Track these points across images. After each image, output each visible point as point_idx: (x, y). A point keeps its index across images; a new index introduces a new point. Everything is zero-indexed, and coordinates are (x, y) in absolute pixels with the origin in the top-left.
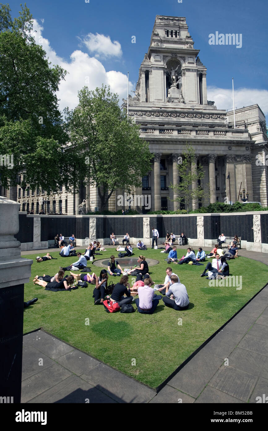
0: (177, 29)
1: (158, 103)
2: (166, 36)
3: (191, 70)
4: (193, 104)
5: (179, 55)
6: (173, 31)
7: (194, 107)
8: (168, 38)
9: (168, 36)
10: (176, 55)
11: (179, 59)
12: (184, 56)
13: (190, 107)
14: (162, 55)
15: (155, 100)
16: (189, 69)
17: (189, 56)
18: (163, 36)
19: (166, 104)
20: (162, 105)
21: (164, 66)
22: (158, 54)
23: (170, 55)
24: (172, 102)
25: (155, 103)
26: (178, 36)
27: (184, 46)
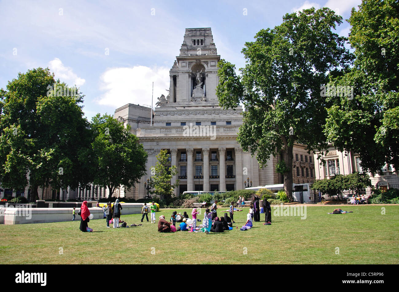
0: (203, 38)
1: (183, 103)
2: (193, 44)
3: (213, 72)
4: (214, 102)
5: (202, 60)
6: (199, 40)
7: (214, 104)
8: (195, 46)
9: (195, 44)
10: (200, 61)
11: (203, 63)
12: (207, 61)
13: (211, 105)
14: (187, 61)
15: (181, 100)
16: (211, 72)
17: (212, 60)
18: (191, 45)
19: (190, 103)
20: (186, 104)
21: (189, 71)
22: (184, 61)
23: (195, 61)
24: (195, 101)
25: (180, 103)
26: (203, 44)
27: (208, 51)
